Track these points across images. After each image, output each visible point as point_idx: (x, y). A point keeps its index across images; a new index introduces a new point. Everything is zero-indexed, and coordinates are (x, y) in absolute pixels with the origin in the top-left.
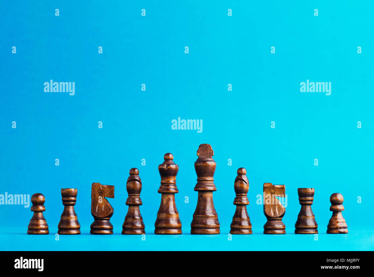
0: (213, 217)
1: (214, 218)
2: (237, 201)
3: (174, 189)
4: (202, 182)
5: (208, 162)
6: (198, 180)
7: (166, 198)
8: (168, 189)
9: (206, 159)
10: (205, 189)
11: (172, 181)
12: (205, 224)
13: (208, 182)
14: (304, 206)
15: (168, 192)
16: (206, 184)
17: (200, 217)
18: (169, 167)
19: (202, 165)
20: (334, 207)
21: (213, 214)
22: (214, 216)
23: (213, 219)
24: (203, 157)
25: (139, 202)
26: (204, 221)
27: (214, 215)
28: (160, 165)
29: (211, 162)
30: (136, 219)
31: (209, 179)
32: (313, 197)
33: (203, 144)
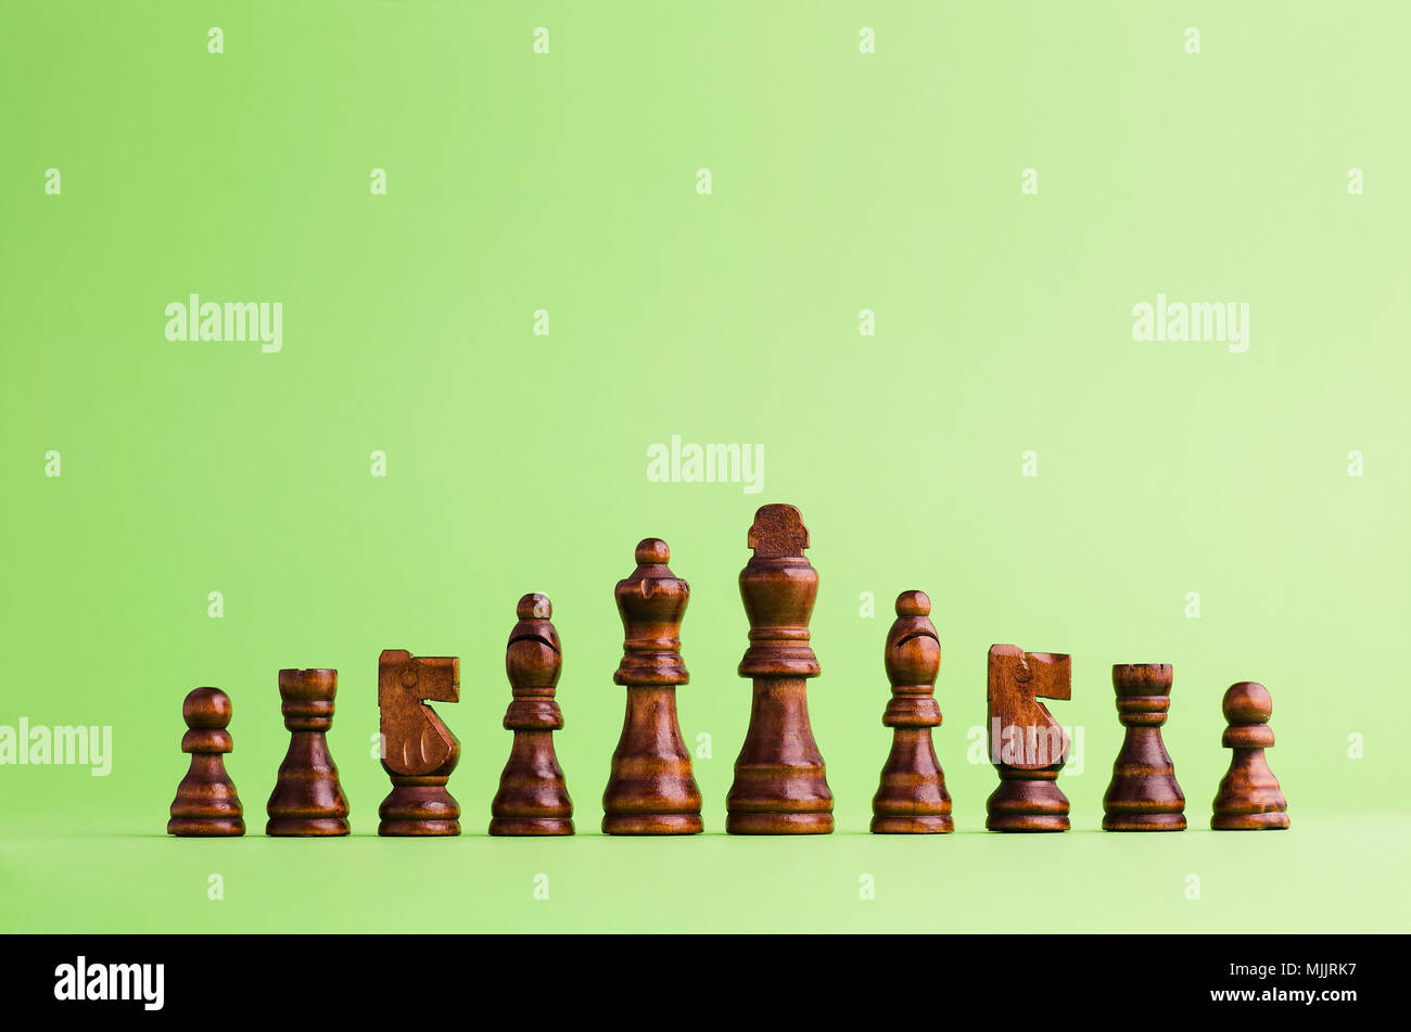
0: (809, 771)
1: (811, 775)
2: (898, 713)
3: (673, 669)
4: (767, 644)
5: (789, 572)
6: (753, 636)
7: (645, 701)
8: (653, 671)
9: (783, 559)
10: (779, 669)
11: (664, 640)
12: (780, 796)
13: (791, 642)
14: (1138, 730)
15: (655, 679)
16: (784, 651)
17: (759, 770)
18: (658, 590)
19: (768, 582)
20: (1241, 734)
21: (806, 759)
22: (812, 767)
23: (807, 779)
24: (771, 552)
25: (550, 718)
26: (775, 787)
27: (813, 763)
28: (622, 584)
29: (801, 570)
30: (543, 779)
31: (794, 632)
32: (1168, 695)
33: (770, 506)
